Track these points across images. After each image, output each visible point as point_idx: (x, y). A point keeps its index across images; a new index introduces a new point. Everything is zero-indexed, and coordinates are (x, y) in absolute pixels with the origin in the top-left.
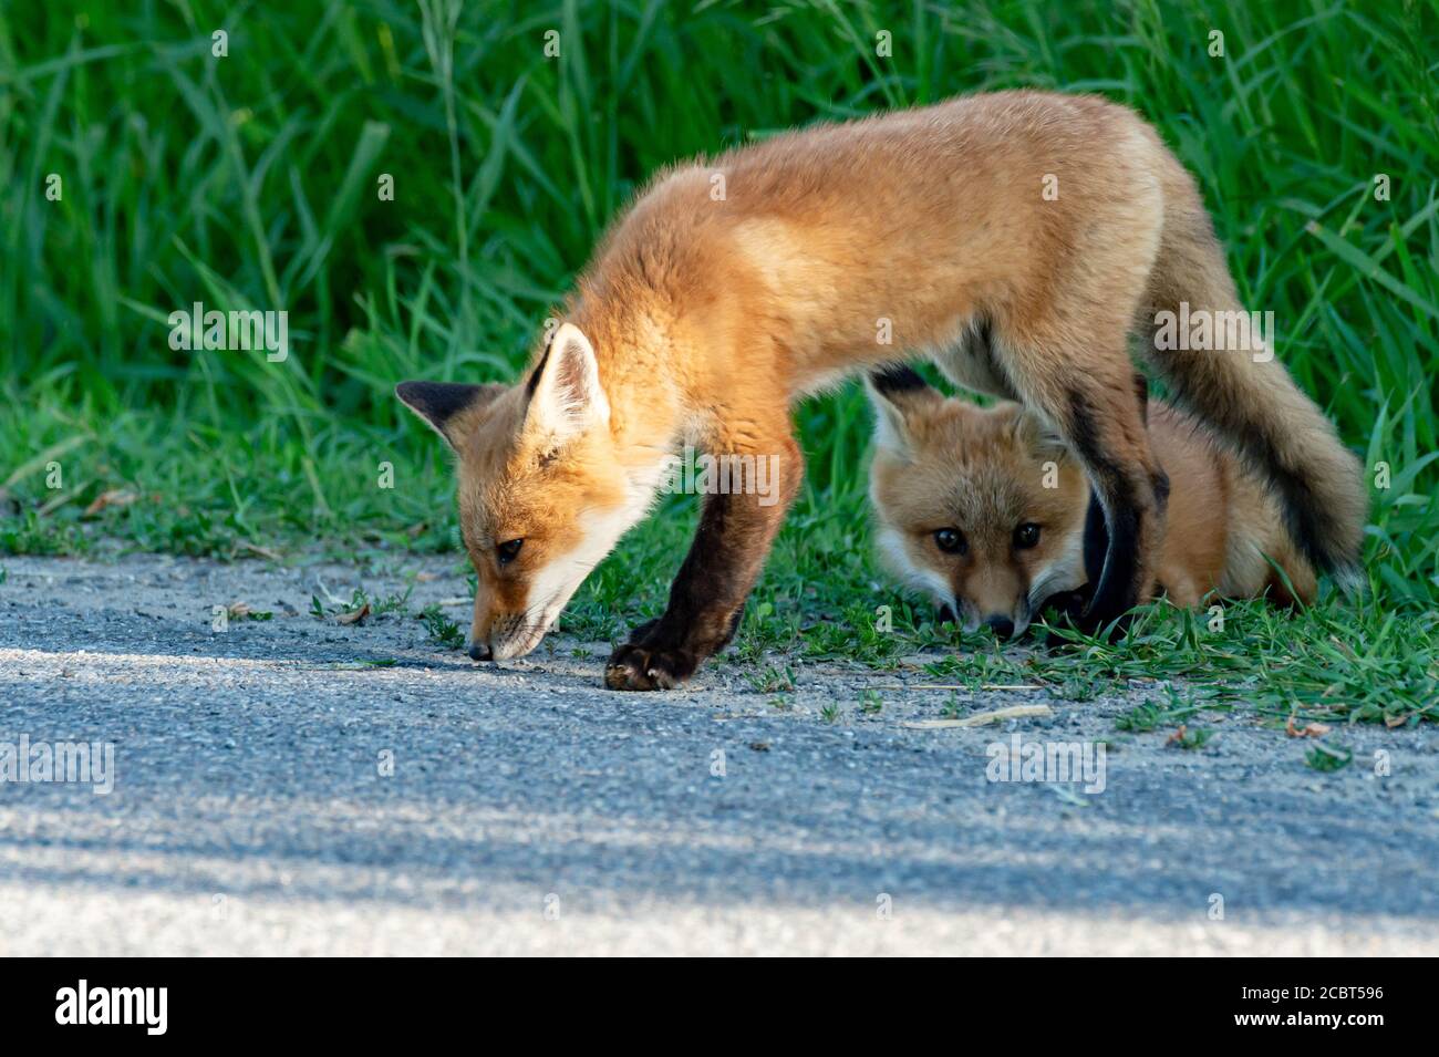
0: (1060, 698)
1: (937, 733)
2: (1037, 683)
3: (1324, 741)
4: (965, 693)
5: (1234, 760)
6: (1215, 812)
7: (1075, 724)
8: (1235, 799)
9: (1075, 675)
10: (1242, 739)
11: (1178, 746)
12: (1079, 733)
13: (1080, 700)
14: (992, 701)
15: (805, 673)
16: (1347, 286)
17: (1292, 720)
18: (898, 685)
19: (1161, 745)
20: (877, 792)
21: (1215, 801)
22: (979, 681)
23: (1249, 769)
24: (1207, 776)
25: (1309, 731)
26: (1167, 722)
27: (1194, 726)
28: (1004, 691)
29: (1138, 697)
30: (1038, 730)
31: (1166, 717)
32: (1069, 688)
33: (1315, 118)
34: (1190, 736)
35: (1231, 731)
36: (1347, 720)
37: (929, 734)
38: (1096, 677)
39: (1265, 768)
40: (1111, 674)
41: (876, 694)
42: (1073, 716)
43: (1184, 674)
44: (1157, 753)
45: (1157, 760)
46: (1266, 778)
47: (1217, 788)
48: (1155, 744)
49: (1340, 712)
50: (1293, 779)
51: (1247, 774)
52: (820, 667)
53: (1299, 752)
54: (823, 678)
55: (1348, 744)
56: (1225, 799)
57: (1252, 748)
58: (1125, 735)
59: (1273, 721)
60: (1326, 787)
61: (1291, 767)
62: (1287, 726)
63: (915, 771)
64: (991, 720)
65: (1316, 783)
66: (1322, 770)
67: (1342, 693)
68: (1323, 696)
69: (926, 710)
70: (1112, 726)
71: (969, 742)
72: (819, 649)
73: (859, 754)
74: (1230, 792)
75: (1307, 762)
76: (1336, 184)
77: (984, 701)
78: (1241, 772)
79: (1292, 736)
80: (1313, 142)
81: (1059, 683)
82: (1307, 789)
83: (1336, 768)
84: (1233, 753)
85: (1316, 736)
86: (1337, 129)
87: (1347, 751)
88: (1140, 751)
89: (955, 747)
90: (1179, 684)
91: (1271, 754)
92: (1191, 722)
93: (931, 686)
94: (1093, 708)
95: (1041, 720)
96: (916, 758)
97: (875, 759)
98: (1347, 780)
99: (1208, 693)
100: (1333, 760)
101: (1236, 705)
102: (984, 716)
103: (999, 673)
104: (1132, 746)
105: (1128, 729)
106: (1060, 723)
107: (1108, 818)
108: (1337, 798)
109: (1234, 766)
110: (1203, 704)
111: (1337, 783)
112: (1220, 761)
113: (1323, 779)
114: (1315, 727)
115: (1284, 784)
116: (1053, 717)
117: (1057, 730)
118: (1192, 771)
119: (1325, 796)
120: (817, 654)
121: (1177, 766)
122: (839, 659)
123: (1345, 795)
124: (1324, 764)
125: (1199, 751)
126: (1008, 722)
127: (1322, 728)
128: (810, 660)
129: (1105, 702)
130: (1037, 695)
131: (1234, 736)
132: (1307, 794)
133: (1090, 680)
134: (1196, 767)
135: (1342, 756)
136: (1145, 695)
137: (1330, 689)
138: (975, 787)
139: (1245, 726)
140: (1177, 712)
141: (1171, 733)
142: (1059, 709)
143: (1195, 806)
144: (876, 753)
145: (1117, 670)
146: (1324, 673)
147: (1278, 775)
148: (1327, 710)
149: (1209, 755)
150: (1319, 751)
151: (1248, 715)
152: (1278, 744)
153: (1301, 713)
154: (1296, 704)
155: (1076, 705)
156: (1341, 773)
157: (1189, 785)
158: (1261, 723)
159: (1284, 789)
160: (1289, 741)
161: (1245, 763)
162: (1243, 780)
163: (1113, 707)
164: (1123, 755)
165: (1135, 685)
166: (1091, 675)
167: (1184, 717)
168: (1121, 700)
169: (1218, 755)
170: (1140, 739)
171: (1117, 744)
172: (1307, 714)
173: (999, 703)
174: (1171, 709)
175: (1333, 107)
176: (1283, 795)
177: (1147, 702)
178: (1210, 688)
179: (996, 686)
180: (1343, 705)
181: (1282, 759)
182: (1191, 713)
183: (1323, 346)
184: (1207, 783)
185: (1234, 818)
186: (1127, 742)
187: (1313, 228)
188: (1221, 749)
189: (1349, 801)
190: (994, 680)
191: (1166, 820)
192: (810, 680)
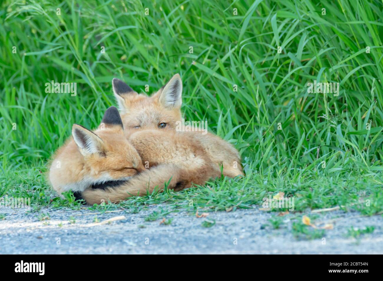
0: (129, 213)
1: (91, 228)
2: (121, 209)
3: (208, 218)
4: (100, 214)
5: (181, 227)
6: (174, 243)
7: (133, 221)
8: (181, 239)
9: (133, 206)
10: (183, 220)
11: (163, 224)
12: (134, 223)
13: (134, 213)
14: (108, 216)
15: (54, 213)
16: (207, 79)
17: (197, 213)
18: (80, 214)
19: (159, 224)
20: (74, 248)
21: (174, 240)
22: (104, 211)
23: (185, 229)
24: (172, 233)
25: (203, 216)
26: (160, 217)
27: (168, 218)
28: (112, 213)
29: (151, 210)
30: (122, 224)
31: (160, 215)
32: (132, 210)
33: (194, 29)
34: (167, 221)
35: (179, 218)
36: (214, 211)
37: (90, 228)
38: (139, 205)
39: (190, 228)
40: (144, 204)
41: (74, 218)
42: (132, 218)
43: (165, 202)
44: (158, 227)
45: (157, 229)
46: (190, 231)
47: (175, 236)
48: (157, 224)
49: (212, 208)
50: (199, 230)
51: (184, 231)
52: (58, 211)
53: (199, 222)
54: (58, 215)
55: (215, 218)
56: (178, 239)
57: (186, 223)
58: (148, 223)
59: (192, 213)
60: (208, 232)
61: (198, 227)
62: (196, 214)
63: (85, 240)
64: (107, 222)
65: (205, 231)
66: (207, 227)
67: (212, 203)
68: (207, 204)
69: (89, 221)
70: (144, 220)
71: (101, 229)
72: (57, 206)
73: (69, 237)
74: (179, 237)
75: (202, 225)
76: (202, 48)
77: (105, 217)
78: (182, 230)
79: (198, 217)
80: (194, 36)
81: (128, 208)
82: (202, 233)
83: (211, 226)
84: (180, 225)
85: (205, 217)
86: (200, 32)
87: (214, 220)
88: (152, 227)
89: (97, 232)
90: (164, 205)
91: (191, 224)
92: (167, 216)
93: (91, 213)
94: (138, 215)
95: (123, 221)
96: (86, 236)
97: (73, 238)
98: (214, 229)
99: (172, 207)
100: (210, 224)
101: (181, 210)
102: (106, 221)
103: (110, 207)
104: (150, 226)
105: (149, 220)
106: (129, 221)
107: (143, 249)
108: (211, 235)
109: (180, 229)
110: (171, 210)
111: (211, 231)
112: (176, 228)
113: (207, 230)
114: (205, 214)
115: (195, 232)
116: (126, 219)
117: (127, 223)
118: (168, 231)
119: (208, 235)
120: (56, 207)
121: (163, 231)
122: (63, 208)
123: (213, 234)
124: (207, 225)
125: (170, 225)
126: (113, 222)
127: (207, 214)
128: (55, 209)
129: (142, 213)
130: (122, 213)
131: (180, 219)
132: (202, 235)
133: (137, 206)
134: (169, 230)
135: (212, 222)
136: (154, 209)
137: (209, 202)
138: (103, 243)
139: (184, 216)
140: (163, 214)
141: (161, 221)
142: (128, 217)
143: (169, 242)
144: (74, 236)
145: (145, 203)
146: (206, 198)
147: (194, 230)
148: (208, 208)
149: (173, 226)
150: (206, 222)
151: (185, 212)
152: (194, 220)
153: (200, 210)
154: (198, 208)
155: (134, 215)
156: (213, 227)
157: (167, 236)
158: (189, 214)
159: (196, 234)
160: (197, 219)
161: (184, 227)
162: (183, 233)
163: (144, 214)
164: (147, 229)
165: (151, 207)
166: (138, 205)
167: (165, 215)
168: (147, 212)
169: (175, 226)
170: (152, 223)
171: (145, 226)
172: (202, 210)
173: (110, 217)
174: (161, 213)
175: (199, 26)
176: (195, 236)
177: (154, 212)
178: (173, 205)
179: (109, 212)
180: (213, 206)
181: (195, 225)
182: (167, 214)
183: (202, 98)
184: (172, 235)
185: (180, 245)
186: (148, 224)
187: (194, 63)
188: (177, 224)
189: (215, 236)
190: (109, 210)
191: (160, 248)
192: (54, 216)
